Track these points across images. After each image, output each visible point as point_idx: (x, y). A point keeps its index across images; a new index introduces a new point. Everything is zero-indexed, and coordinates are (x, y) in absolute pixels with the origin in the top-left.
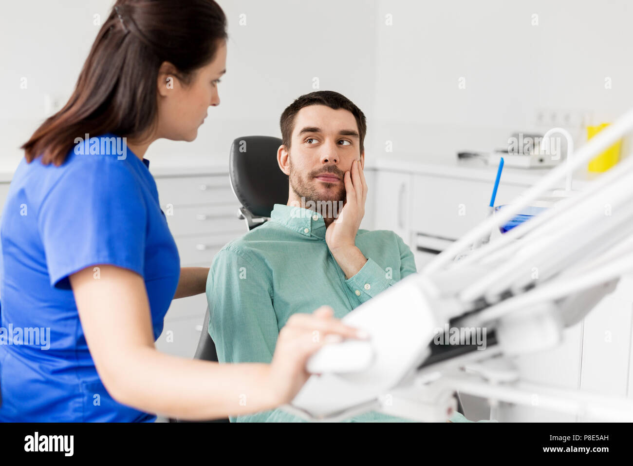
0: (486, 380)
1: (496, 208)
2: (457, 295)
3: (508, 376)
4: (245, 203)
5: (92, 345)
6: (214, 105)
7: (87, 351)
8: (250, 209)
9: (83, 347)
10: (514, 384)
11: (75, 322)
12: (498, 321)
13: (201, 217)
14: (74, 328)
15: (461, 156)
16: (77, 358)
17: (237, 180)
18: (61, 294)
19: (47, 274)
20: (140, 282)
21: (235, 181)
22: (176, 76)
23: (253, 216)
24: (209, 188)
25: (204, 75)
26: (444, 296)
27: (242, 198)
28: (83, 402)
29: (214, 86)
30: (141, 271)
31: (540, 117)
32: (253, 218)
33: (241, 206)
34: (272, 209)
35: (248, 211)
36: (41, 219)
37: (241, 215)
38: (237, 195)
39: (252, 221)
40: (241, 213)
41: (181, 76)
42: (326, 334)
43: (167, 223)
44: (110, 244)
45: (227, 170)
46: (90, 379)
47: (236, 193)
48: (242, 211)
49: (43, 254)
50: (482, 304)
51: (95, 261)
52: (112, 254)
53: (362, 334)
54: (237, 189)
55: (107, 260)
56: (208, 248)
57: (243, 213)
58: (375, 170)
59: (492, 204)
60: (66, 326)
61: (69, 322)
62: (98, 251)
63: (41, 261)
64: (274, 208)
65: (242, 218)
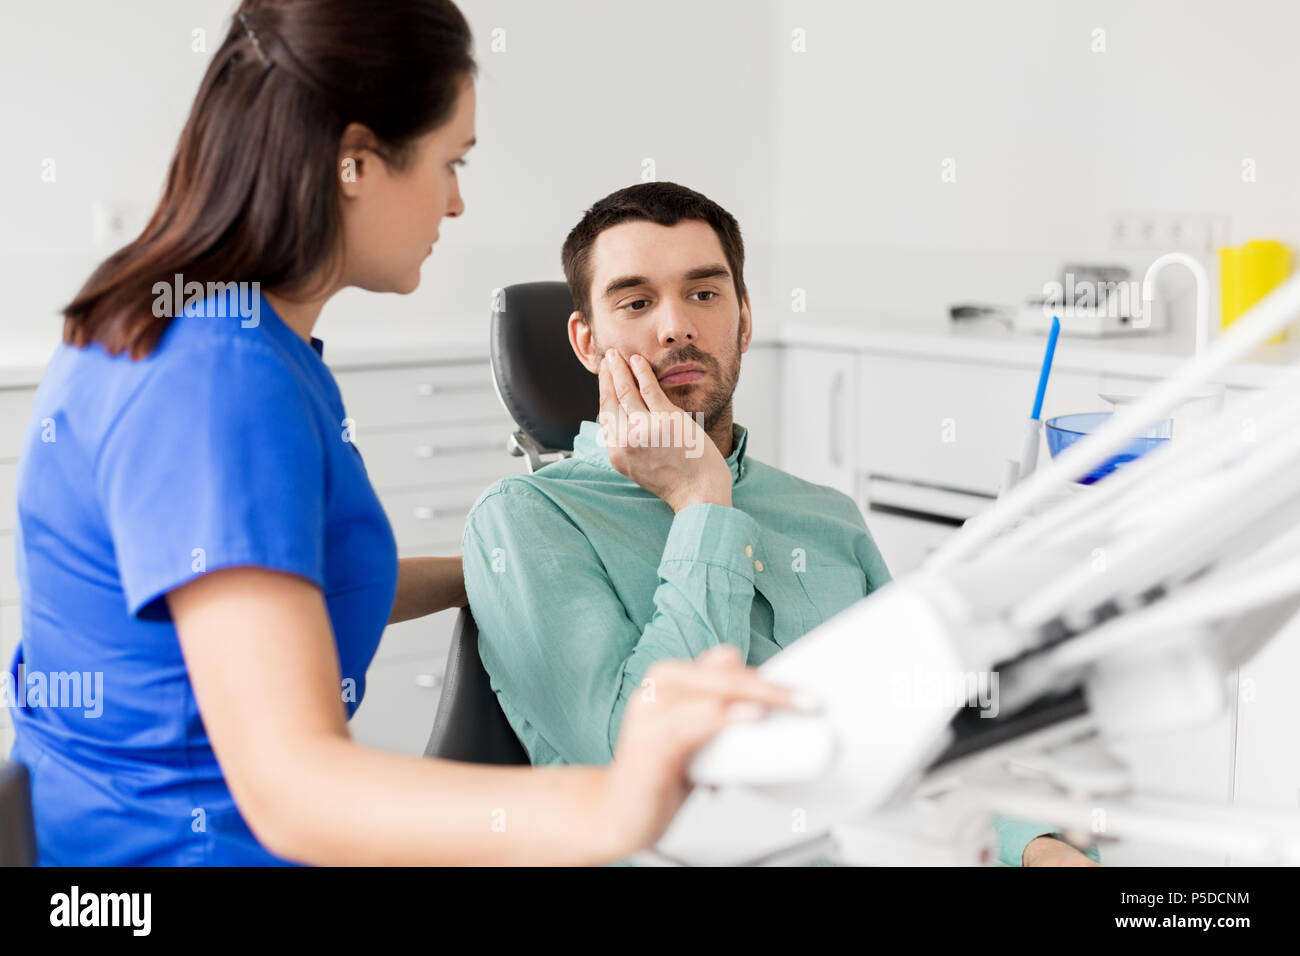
0: (1062, 791)
1: (1047, 422)
2: (1006, 615)
3: (1110, 781)
4: (525, 423)
5: (218, 735)
6: (453, 215)
7: (208, 749)
8: (535, 436)
9: (197, 742)
10: (1121, 797)
11: (181, 688)
12: (1090, 668)
13: (424, 451)
14: (181, 702)
15: (958, 313)
16: (190, 764)
17: (509, 375)
18: (149, 631)
19: (119, 590)
20: (315, 601)
21: (505, 379)
22: (376, 152)
23: (542, 448)
24: (437, 390)
25: (432, 148)
26: (980, 618)
27: (519, 412)
28: (205, 855)
29: (452, 173)
30: (318, 577)
31: (1120, 230)
32: (541, 453)
33: (516, 427)
34: (577, 432)
35: (532, 439)
36: (102, 472)
37: (517, 448)
38: (507, 405)
39: (538, 460)
40: (515, 443)
41: (386, 151)
42: (729, 701)
43: (365, 471)
44: (252, 521)
45: (487, 353)
46: (219, 806)
47: (505, 401)
48: (517, 439)
49: (109, 547)
50: (1057, 634)
51: (222, 559)
52: (258, 544)
53: (804, 700)
54: (509, 394)
55: (247, 557)
56: (439, 514)
57: (520, 443)
58: (779, 346)
59: (1036, 415)
60: (163, 697)
61: (170, 689)
62: (227, 539)
63: (107, 562)
64: (581, 431)
65: (518, 453)
